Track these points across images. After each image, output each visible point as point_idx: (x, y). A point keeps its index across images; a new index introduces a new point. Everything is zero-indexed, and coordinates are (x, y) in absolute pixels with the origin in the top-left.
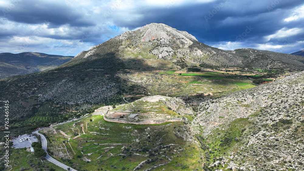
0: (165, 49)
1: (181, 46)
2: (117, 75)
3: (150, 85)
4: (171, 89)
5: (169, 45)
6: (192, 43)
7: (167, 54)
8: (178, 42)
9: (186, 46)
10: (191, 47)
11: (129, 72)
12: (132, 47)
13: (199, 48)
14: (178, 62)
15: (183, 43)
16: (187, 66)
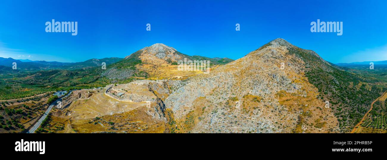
0: (162, 54)
1: (169, 53)
2: (135, 66)
3: (150, 71)
4: (160, 74)
5: (164, 52)
6: (175, 52)
7: (163, 56)
8: (168, 51)
9: (172, 53)
10: (174, 53)
11: (142, 65)
12: (147, 54)
13: (178, 54)
14: (168, 60)
15: (170, 52)
16: (171, 62)
